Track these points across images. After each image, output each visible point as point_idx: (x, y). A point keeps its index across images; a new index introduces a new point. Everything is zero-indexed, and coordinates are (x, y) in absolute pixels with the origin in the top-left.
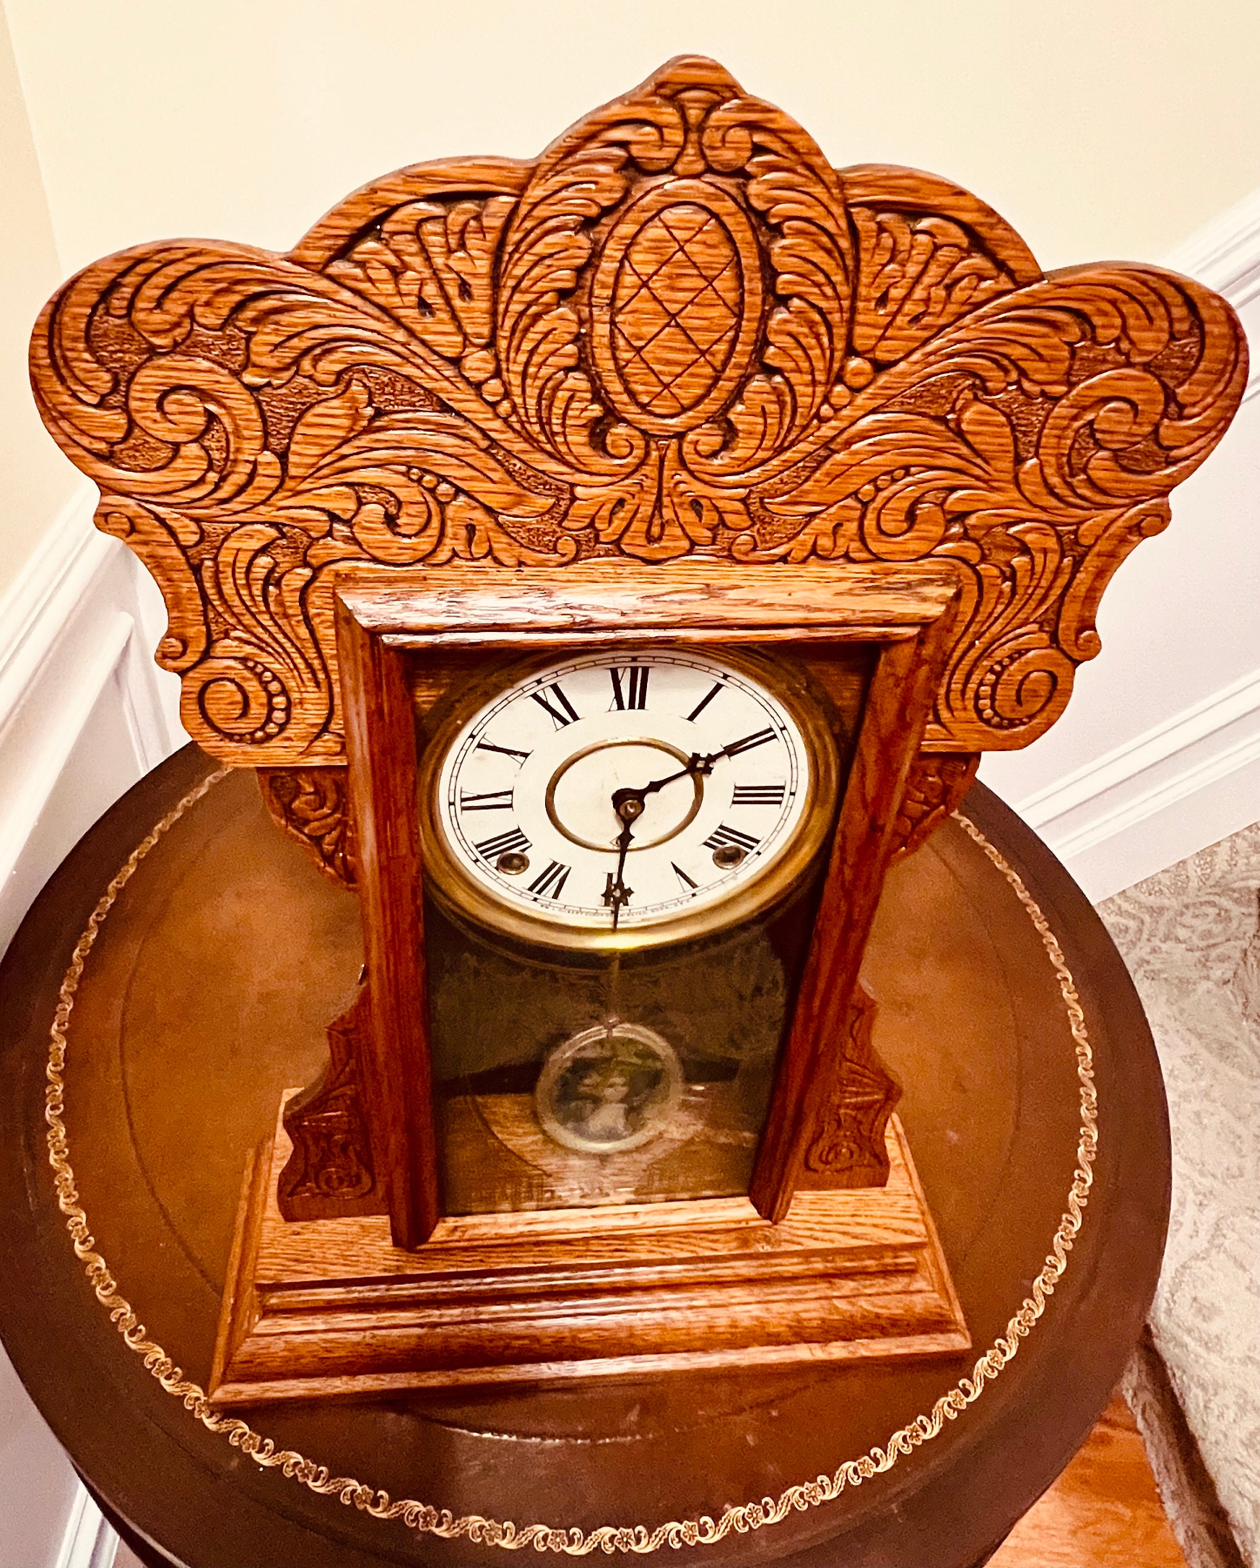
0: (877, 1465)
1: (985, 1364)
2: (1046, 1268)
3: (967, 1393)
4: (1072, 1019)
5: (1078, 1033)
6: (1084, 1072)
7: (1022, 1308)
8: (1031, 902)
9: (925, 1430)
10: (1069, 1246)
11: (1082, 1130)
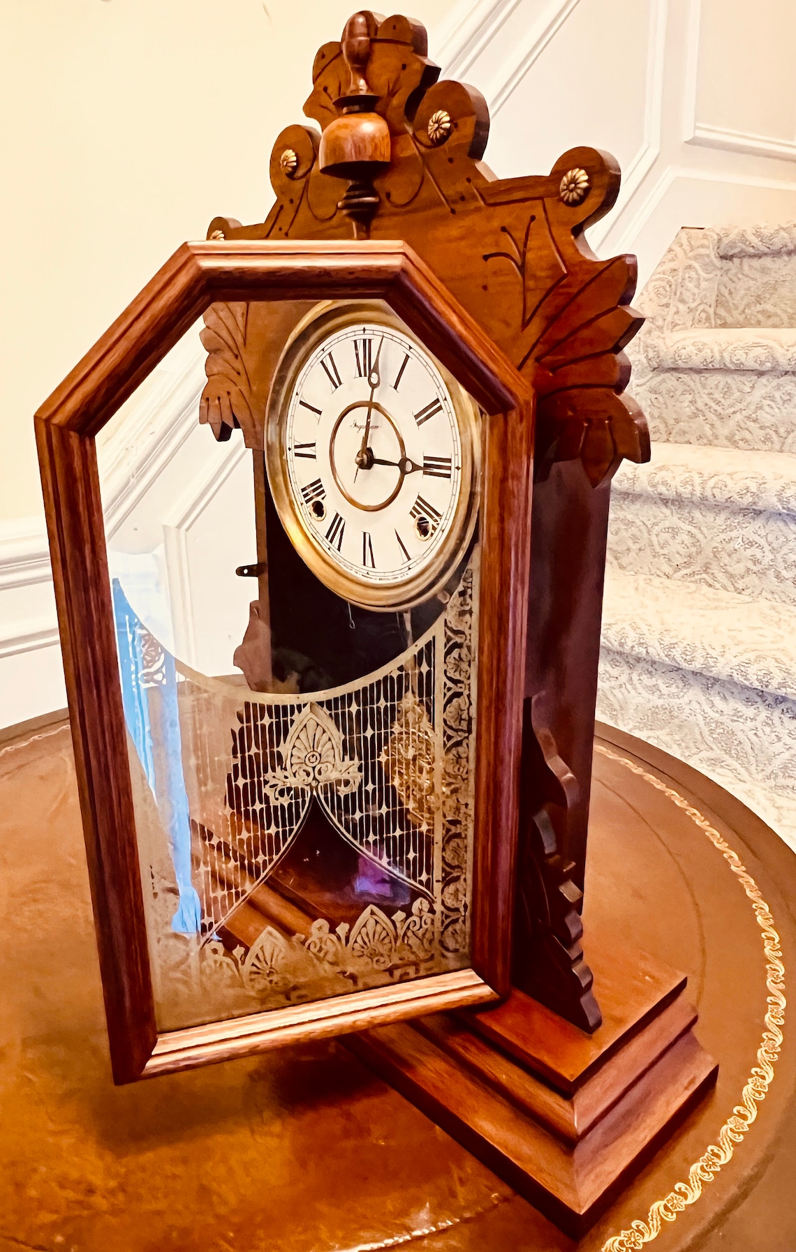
0: (686, 1198)
1: (750, 1090)
2: (770, 1006)
3: (744, 1117)
4: (711, 837)
5: (722, 846)
6: (737, 867)
7: (763, 1040)
8: (644, 774)
9: (718, 1156)
10: (782, 986)
11: (754, 906)
